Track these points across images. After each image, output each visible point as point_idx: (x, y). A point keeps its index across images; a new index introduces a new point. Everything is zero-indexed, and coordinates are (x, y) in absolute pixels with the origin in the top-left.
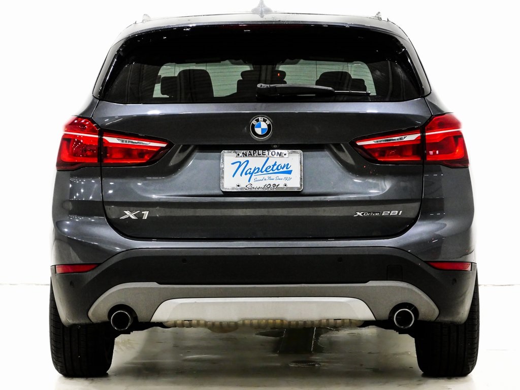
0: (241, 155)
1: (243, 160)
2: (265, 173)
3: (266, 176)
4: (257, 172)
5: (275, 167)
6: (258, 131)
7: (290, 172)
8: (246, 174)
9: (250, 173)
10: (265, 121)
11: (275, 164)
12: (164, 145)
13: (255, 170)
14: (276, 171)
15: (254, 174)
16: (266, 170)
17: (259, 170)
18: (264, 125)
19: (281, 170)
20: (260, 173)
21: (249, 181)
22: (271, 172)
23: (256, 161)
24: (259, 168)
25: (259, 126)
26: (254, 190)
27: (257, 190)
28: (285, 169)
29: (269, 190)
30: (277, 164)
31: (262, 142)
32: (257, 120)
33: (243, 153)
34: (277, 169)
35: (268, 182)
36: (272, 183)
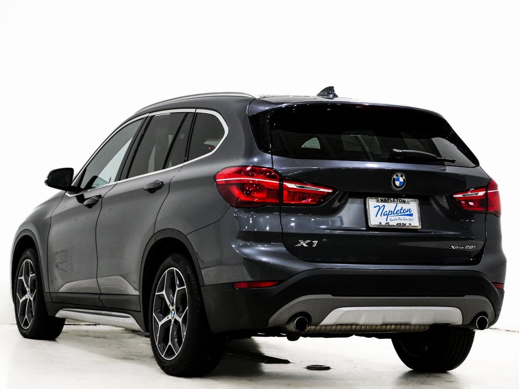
0: (380, 201)
1: (381, 204)
2: (396, 215)
3: (397, 217)
4: (391, 214)
5: (402, 211)
6: (397, 183)
7: (411, 215)
8: (384, 215)
9: (386, 215)
10: (402, 176)
11: (402, 209)
12: (331, 191)
13: (389, 212)
14: (403, 214)
15: (389, 216)
16: (396, 213)
17: (391, 213)
18: (401, 180)
19: (406, 213)
20: (393, 215)
21: (387, 220)
22: (400, 214)
23: (390, 206)
24: (392, 211)
25: (398, 180)
26: (389, 227)
27: (392, 227)
28: (408, 213)
29: (400, 227)
30: (403, 208)
31: (398, 192)
32: (397, 176)
33: (381, 200)
34: (403, 212)
35: (399, 222)
36: (402, 222)
